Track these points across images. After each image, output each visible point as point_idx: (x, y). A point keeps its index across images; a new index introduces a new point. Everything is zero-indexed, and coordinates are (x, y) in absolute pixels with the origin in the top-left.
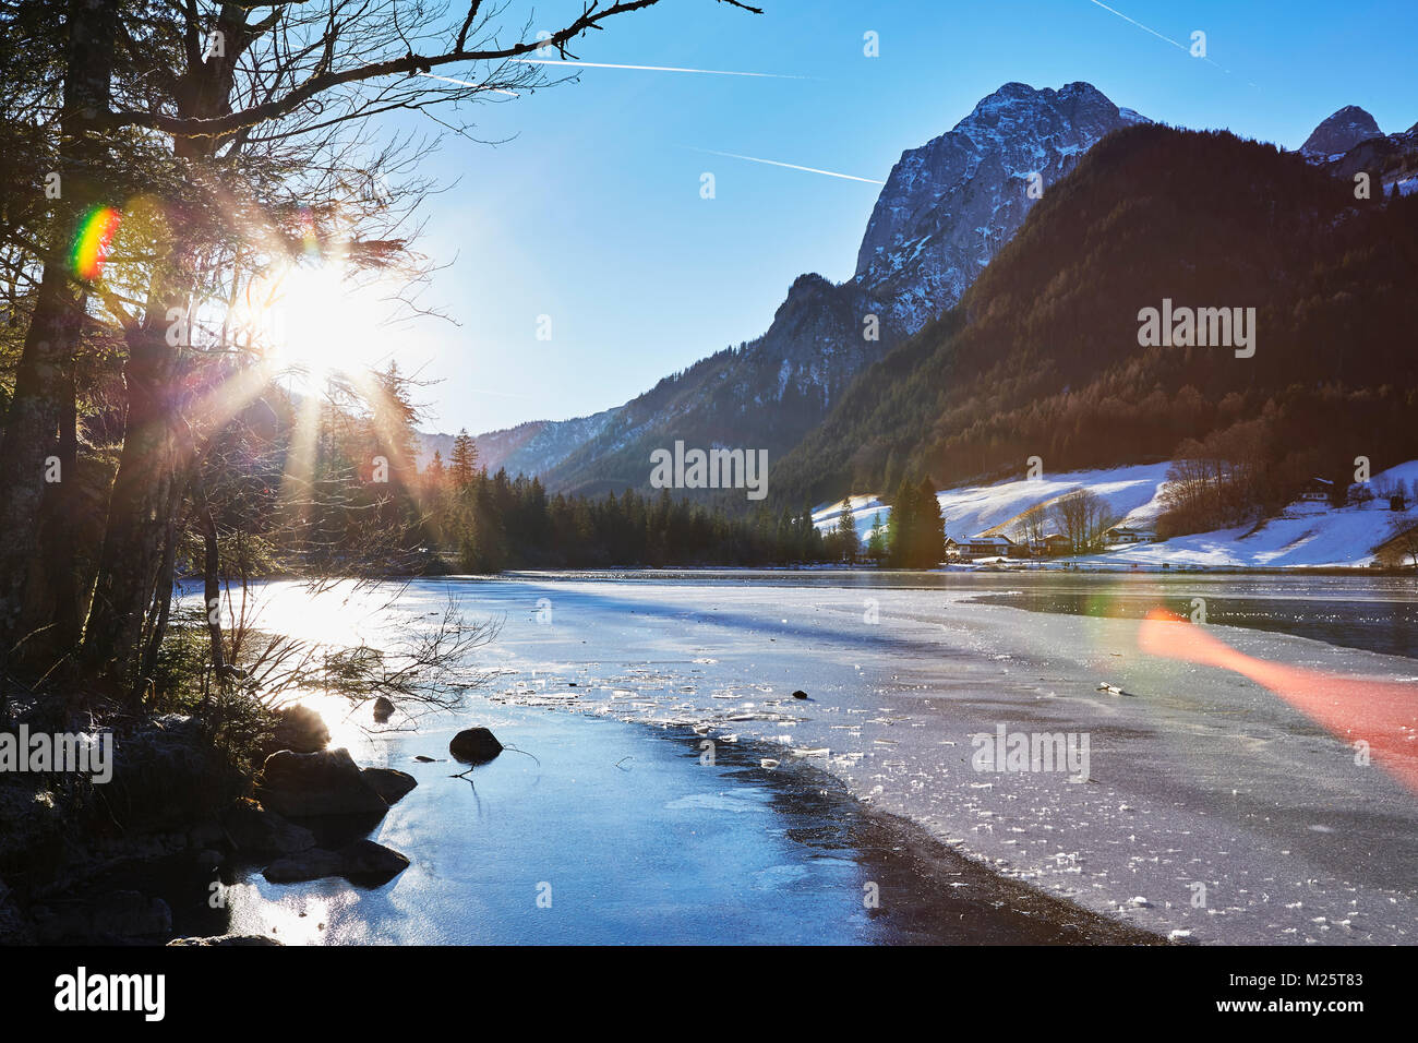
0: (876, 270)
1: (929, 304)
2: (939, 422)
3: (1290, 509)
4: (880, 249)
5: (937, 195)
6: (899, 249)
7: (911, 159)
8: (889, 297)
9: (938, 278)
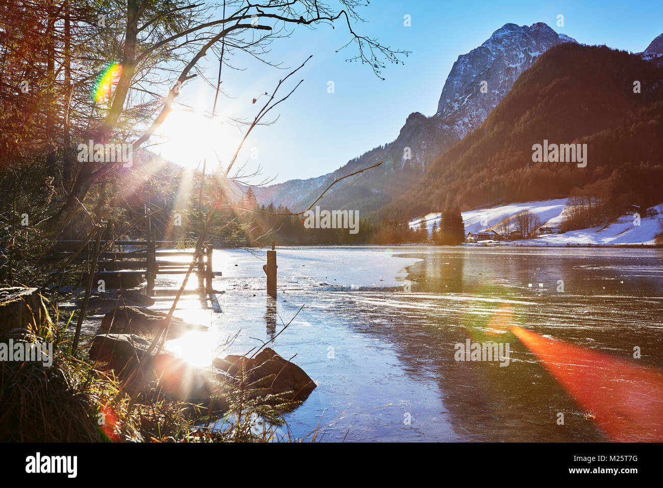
0: (446, 110)
1: (470, 126)
2: (470, 180)
3: (620, 219)
4: (448, 101)
5: (474, 76)
6: (457, 100)
7: (463, 59)
8: (452, 122)
9: (474, 113)
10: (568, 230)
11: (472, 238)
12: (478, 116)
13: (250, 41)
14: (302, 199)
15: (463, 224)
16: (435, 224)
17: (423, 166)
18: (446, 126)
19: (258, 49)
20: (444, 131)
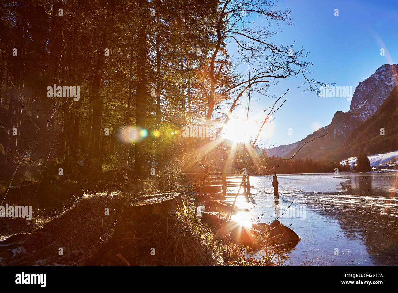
0: (355, 109)
1: (368, 115)
2: (371, 140)
4: (355, 104)
5: (368, 91)
6: (360, 104)
7: (361, 84)
8: (359, 114)
9: (370, 109)
11: (375, 169)
12: (372, 110)
13: (260, 88)
15: (369, 162)
16: (354, 162)
17: (345, 135)
18: (355, 116)
19: (264, 91)
20: (355, 118)
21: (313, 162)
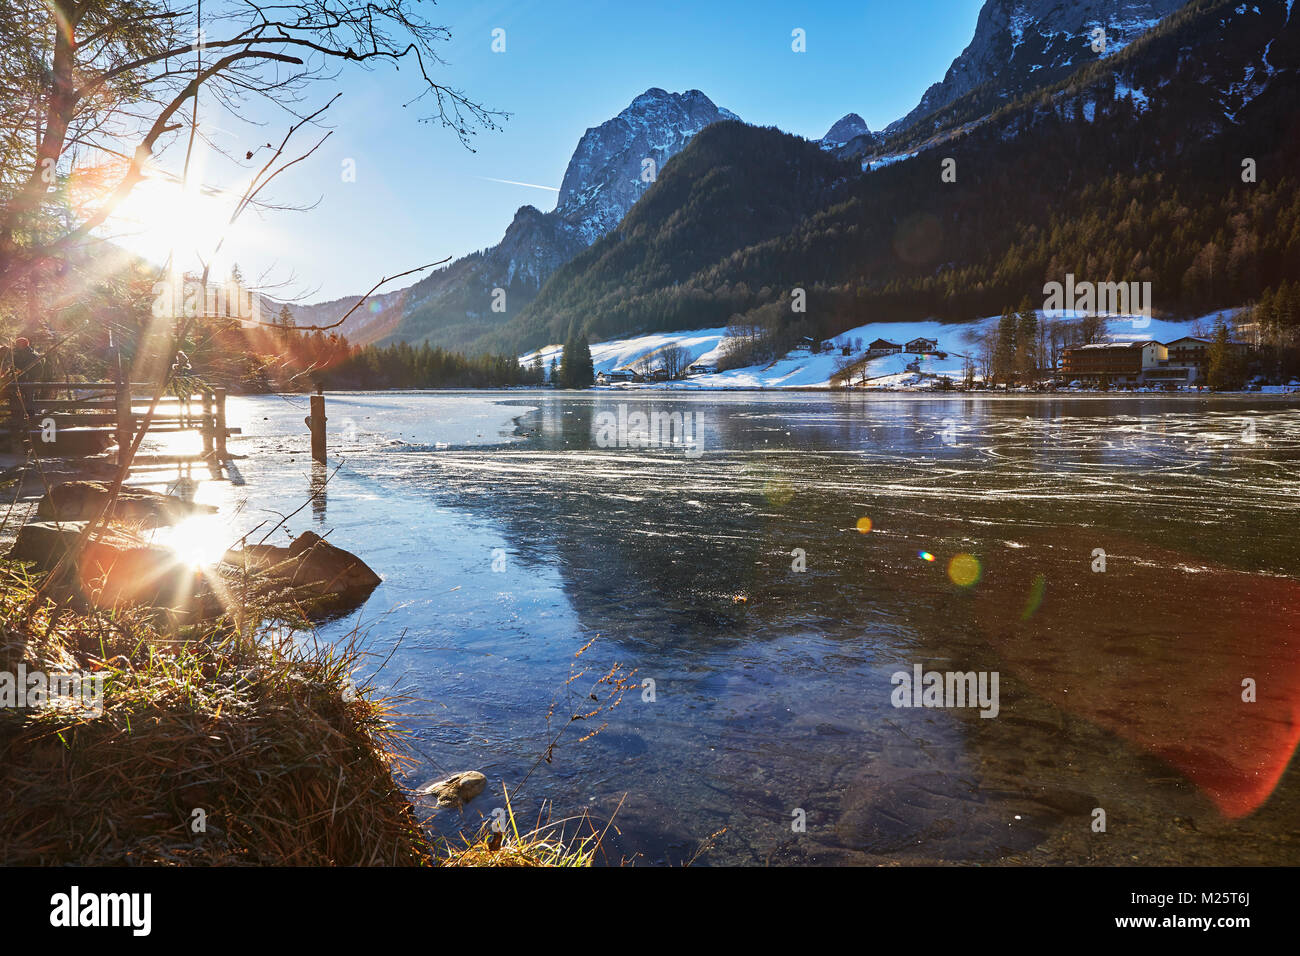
0: (569, 204)
1: (602, 227)
2: (601, 301)
3: (789, 354)
4: (573, 191)
5: (607, 158)
6: (584, 192)
7: (592, 134)
8: (577, 222)
9: (607, 210)
10: (727, 369)
11: (604, 379)
12: (611, 215)
13: (272, 81)
14: (365, 325)
15: (592, 360)
16: (554, 360)
17: (538, 280)
18: (570, 227)
20: (566, 233)
21: (444, 356)
